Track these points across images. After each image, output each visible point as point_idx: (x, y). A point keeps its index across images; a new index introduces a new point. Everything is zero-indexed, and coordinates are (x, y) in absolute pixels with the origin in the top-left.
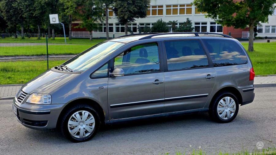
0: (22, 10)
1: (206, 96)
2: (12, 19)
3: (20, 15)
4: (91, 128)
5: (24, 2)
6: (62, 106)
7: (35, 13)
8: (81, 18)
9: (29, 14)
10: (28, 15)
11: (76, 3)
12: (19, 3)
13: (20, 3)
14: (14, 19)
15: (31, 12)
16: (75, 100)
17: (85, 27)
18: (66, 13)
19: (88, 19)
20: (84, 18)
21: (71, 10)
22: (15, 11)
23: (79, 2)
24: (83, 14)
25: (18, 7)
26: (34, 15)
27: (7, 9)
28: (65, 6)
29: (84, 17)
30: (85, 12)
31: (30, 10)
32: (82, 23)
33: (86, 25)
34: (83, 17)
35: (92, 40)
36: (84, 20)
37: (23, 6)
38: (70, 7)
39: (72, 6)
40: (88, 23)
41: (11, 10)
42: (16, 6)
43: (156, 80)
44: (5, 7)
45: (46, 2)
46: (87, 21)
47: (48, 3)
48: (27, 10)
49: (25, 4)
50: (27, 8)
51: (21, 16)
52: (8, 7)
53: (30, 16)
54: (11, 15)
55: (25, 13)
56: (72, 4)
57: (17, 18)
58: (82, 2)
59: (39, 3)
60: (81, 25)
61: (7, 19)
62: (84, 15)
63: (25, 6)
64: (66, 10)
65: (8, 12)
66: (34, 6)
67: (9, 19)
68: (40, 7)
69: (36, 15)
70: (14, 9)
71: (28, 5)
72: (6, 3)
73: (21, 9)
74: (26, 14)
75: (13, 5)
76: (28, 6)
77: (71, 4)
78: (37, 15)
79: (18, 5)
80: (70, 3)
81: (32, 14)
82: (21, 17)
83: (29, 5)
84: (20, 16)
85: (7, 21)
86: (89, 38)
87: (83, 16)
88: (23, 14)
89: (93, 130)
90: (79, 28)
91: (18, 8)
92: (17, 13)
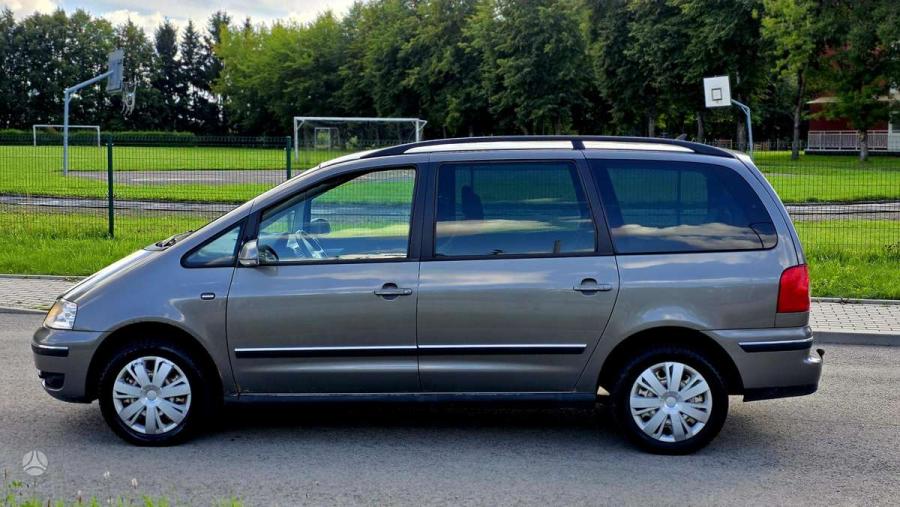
0: (650, 65)
1: (579, 351)
2: (623, 96)
3: (646, 83)
4: (181, 412)
5: (657, 42)
6: (96, 338)
7: (689, 75)
8: (833, 85)
9: (671, 77)
10: (667, 82)
11: (814, 36)
12: (642, 46)
13: (647, 44)
14: (628, 93)
15: (676, 72)
16: (131, 325)
17: (844, 115)
18: (778, 69)
19: (858, 87)
20: (843, 85)
21: (795, 62)
22: (629, 72)
23: (824, 34)
24: (840, 73)
25: (639, 58)
26: (683, 83)
27: (610, 66)
28: (778, 48)
29: (844, 81)
30: (848, 66)
31: (674, 66)
32: (834, 105)
33: (849, 110)
34: (840, 83)
35: (866, 160)
36: (842, 93)
37: (655, 53)
38: (792, 52)
39: (798, 47)
40: (855, 101)
41: (620, 67)
42: (634, 54)
43: (388, 285)
44: (604, 61)
45: (720, 38)
46: (850, 94)
47: (726, 40)
48: (665, 65)
49: (659, 49)
50: (665, 59)
51: (648, 86)
52: (612, 59)
53: (672, 85)
54: (620, 85)
55: (659, 75)
56: (800, 42)
57: (635, 93)
58: (835, 32)
59: (701, 42)
60: (828, 111)
61: (608, 96)
62: (844, 76)
63: (659, 54)
64: (778, 62)
65: (610, 74)
66: (686, 52)
67: (613, 96)
68: (703, 54)
69: (690, 79)
70: (629, 66)
71: (668, 51)
72: (608, 46)
73: (647, 63)
74: (659, 79)
75: (625, 52)
76: (667, 54)
77: (794, 40)
78: (693, 82)
79: (641, 51)
80: (794, 37)
81: (680, 77)
82: (649, 90)
83: (672, 51)
84: (644, 85)
85: (610, 103)
86: (857, 154)
87: (841, 79)
88: (654, 80)
89: (184, 415)
90: (822, 118)
91: (640, 61)
92: (637, 77)
